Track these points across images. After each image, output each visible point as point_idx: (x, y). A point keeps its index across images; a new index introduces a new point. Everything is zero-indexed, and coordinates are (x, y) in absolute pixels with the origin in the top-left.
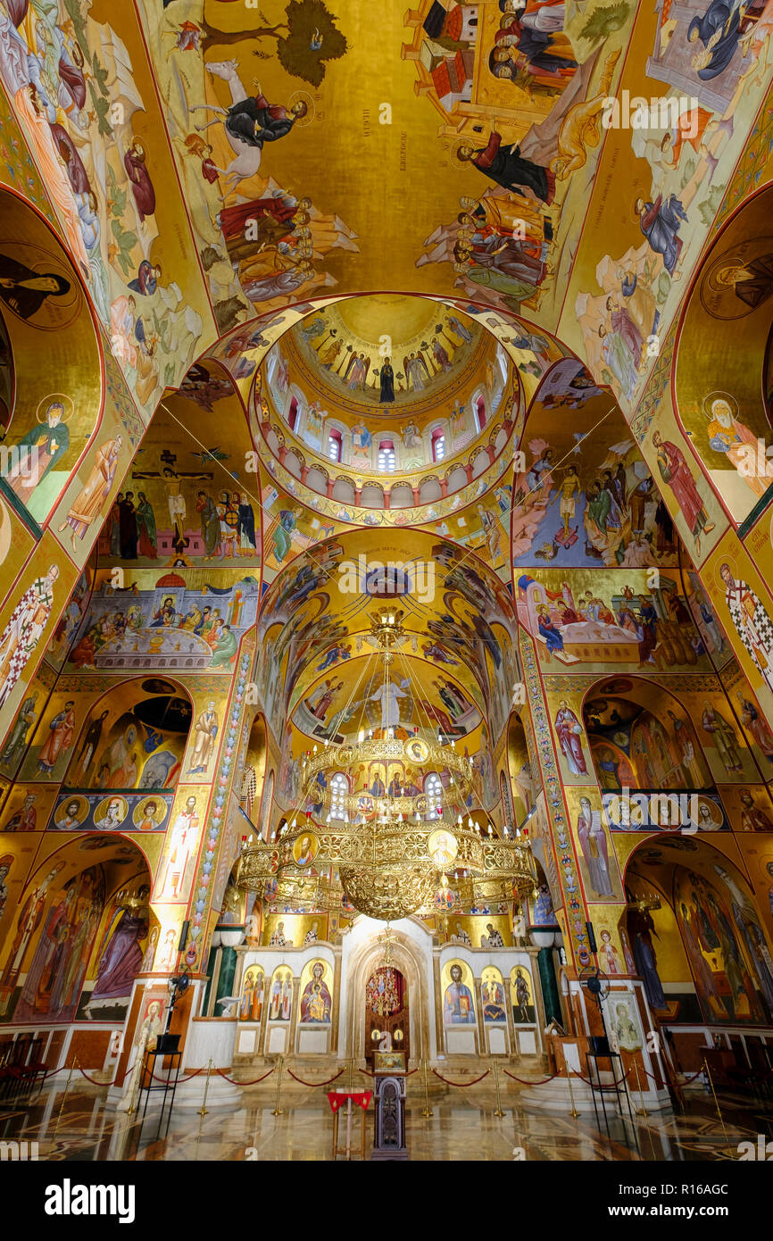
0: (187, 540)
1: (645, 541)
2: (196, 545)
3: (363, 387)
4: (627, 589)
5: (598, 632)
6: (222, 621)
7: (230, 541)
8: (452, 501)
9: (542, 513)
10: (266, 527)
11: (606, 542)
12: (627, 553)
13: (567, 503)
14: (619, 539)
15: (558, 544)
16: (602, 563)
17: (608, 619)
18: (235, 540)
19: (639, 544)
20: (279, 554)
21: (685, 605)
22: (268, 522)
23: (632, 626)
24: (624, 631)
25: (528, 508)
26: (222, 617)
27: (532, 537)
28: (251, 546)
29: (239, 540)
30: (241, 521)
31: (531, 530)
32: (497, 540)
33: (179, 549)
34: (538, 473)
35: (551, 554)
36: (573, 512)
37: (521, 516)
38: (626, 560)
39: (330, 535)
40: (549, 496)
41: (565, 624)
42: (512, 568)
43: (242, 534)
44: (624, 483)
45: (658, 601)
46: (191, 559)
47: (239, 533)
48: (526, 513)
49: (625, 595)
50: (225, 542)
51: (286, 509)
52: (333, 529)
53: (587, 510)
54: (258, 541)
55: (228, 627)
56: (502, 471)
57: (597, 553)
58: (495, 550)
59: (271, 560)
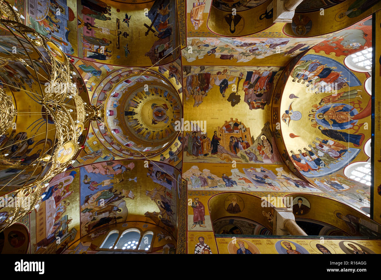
0: (90, 30)
1: (92, 218)
2: (87, 32)
3: (129, 106)
4: (70, 220)
5: (51, 215)
6: (53, 32)
7: (90, 48)
8: (102, 138)
9: (104, 174)
10: (96, 64)
11: (92, 203)
12: (87, 213)
13: (108, 182)
14: (92, 207)
15: (90, 184)
16: (82, 205)
17: (57, 217)
18: (90, 49)
19: (91, 217)
20: (83, 67)
21: (65, 249)
22: (98, 65)
23: (54, 230)
24: (52, 227)
25: (106, 167)
26: (55, 32)
27: (94, 172)
28: (88, 56)
29: (90, 51)
30: (100, 54)
31: (97, 171)
32: (90, 158)
33: (87, 25)
34: (121, 168)
35: (86, 182)
36: (105, 185)
37: (102, 166)
38: (84, 214)
39: (88, 89)
40: (111, 174)
41: (54, 198)
42: (80, 167)
43: (93, 54)
44: (116, 200)
45: (66, 237)
46: (82, 28)
47: (93, 52)
48: (104, 167)
49: (68, 220)
50: (90, 45)
51: (102, 73)
52: (91, 91)
53: (105, 191)
54: (90, 59)
55: (50, 34)
56: (119, 155)
57: (86, 201)
58: (85, 158)
59: (81, 63)
